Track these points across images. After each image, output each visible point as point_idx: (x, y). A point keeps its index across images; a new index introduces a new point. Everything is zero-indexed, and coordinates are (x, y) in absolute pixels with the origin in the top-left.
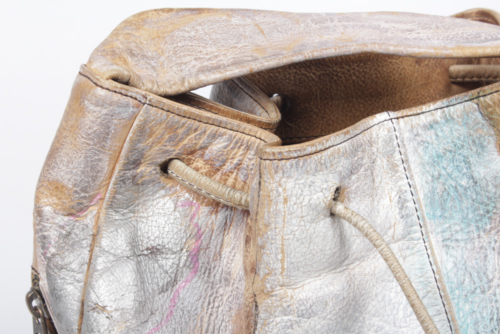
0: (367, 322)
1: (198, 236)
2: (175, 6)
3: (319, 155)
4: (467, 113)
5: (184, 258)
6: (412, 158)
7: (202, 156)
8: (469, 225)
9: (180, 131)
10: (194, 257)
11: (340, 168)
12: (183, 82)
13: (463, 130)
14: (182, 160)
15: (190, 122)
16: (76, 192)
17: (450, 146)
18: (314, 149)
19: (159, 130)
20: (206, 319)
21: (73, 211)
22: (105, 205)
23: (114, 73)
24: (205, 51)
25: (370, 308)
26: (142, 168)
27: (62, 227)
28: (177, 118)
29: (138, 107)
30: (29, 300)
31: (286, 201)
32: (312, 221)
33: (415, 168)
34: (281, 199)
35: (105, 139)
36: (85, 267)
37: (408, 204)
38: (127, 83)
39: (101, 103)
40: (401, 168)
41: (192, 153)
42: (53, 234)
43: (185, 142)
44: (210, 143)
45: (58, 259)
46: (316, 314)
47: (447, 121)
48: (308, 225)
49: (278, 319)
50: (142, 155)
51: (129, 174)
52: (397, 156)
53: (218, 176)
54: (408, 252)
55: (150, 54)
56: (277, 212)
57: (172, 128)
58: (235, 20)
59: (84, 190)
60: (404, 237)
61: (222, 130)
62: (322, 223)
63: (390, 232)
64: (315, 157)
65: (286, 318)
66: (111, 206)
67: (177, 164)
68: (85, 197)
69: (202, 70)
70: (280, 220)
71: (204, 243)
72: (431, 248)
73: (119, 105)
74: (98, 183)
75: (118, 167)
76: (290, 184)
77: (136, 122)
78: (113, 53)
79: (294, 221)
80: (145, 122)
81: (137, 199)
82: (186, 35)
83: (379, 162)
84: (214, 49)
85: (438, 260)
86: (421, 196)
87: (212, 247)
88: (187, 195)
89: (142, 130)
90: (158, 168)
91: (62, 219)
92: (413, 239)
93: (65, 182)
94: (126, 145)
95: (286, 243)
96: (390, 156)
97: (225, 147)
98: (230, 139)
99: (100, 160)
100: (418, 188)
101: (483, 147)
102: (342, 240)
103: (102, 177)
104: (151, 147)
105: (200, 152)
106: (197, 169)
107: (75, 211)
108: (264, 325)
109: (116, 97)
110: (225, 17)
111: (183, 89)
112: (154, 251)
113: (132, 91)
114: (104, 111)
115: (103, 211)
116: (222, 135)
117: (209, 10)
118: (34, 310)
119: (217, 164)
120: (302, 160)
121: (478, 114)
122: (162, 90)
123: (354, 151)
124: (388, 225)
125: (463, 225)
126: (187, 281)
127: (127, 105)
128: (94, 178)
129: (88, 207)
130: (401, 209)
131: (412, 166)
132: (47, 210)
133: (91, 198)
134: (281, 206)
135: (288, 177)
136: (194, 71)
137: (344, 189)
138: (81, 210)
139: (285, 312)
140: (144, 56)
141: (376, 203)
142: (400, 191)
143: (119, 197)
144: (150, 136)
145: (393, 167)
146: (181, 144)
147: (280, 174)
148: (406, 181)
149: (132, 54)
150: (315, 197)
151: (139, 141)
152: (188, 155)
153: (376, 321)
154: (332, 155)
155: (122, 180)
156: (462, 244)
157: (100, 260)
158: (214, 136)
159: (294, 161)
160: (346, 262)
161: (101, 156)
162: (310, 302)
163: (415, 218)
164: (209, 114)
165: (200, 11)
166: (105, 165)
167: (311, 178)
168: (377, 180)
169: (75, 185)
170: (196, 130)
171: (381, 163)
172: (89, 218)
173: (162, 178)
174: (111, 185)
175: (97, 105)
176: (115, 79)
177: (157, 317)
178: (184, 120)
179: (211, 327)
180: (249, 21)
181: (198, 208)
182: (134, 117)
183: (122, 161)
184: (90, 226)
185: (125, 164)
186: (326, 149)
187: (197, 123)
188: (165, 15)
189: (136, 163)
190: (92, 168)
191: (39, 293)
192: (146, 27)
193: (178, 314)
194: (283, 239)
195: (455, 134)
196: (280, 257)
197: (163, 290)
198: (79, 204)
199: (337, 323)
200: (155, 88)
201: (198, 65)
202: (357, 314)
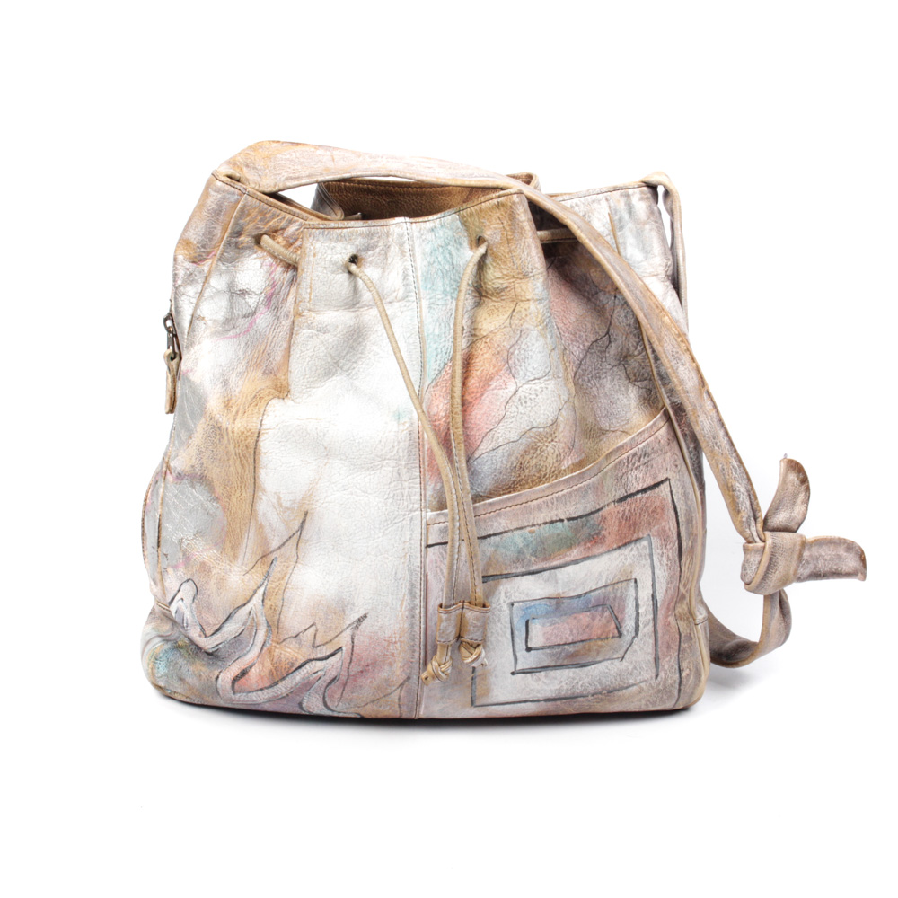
0: (368, 348)
1: (274, 285)
2: (282, 140)
3: (340, 230)
4: (453, 221)
5: (262, 299)
6: (417, 249)
7: (282, 234)
8: (447, 295)
9: (268, 215)
10: (269, 298)
11: (357, 243)
12: (275, 186)
13: (450, 233)
14: (269, 236)
15: (274, 210)
16: (198, 247)
17: (443, 244)
18: (336, 226)
19: (254, 213)
20: (270, 339)
21: (196, 260)
22: (216, 258)
23: (229, 173)
24: (293, 168)
25: (371, 338)
26: (242, 238)
27: (188, 269)
28: (266, 206)
29: (241, 195)
30: (165, 320)
31: (314, 255)
32: (333, 272)
33: (419, 256)
34: (312, 254)
35: (219, 214)
36: (198, 295)
37: (409, 278)
38: (238, 181)
39: (218, 190)
40: (408, 254)
41: (276, 231)
42: (181, 273)
43: (271, 223)
44: (288, 226)
45: (182, 289)
46: (329, 332)
47: (442, 226)
48: (329, 274)
49: (304, 331)
50: (242, 229)
51: (234, 240)
52: (407, 246)
53: (291, 249)
54: (405, 308)
55: (259, 167)
56: (309, 262)
57: (263, 213)
58: (320, 152)
59: (203, 246)
60: (403, 299)
61: (296, 218)
62: (341, 275)
63: (395, 294)
64: (337, 230)
65: (309, 331)
66: (220, 260)
67: (265, 238)
68: (204, 252)
69: (287, 179)
70: (310, 267)
71: (277, 291)
72: (421, 307)
73: (229, 192)
74: (213, 243)
75: (227, 235)
76: (318, 245)
77: (239, 206)
78: (235, 164)
79: (319, 269)
80: (245, 206)
81: (237, 258)
82: (284, 157)
83: (392, 248)
84: (299, 167)
85: (424, 315)
86: (420, 274)
87: (282, 293)
88: (270, 259)
89: (242, 211)
90: (253, 240)
91: (188, 265)
92: (409, 301)
93: (192, 240)
94: (232, 220)
95: (313, 282)
96: (401, 245)
97: (297, 230)
98: (301, 225)
99: (215, 228)
100: (418, 268)
101: (460, 244)
102: (355, 290)
103: (216, 240)
104: (248, 224)
105: (281, 232)
106: (278, 243)
107: (197, 260)
108: (296, 334)
109: (227, 187)
110: (313, 149)
111: (274, 190)
112: (243, 293)
113: (238, 185)
114: (220, 196)
115: (215, 262)
116: (295, 221)
117: (304, 144)
118: (168, 329)
119: (291, 241)
120: (326, 231)
121: (458, 222)
122: (262, 189)
123: (371, 235)
124: (393, 289)
125: (443, 295)
126: (262, 313)
127: (234, 194)
128: (211, 240)
129: (206, 259)
130: (404, 280)
131: (417, 254)
132: (180, 258)
133: (208, 253)
134: (311, 258)
135: (318, 240)
136: (283, 178)
137: (362, 259)
138: (201, 261)
139: (309, 327)
140: (254, 168)
141: (386, 274)
142: (405, 268)
143: (226, 254)
144: (248, 216)
145: (403, 253)
146: (269, 225)
147: (312, 237)
148: (410, 263)
149: (247, 166)
150: (335, 257)
151: (241, 219)
152: (274, 232)
153: (374, 348)
154: (350, 232)
155: (229, 244)
156: (440, 307)
157: (207, 291)
158: (290, 222)
159: (321, 231)
160: (358, 306)
161: (216, 226)
162: (326, 323)
163: (412, 287)
164: (287, 206)
165: (298, 144)
166: (218, 232)
167: (333, 244)
168: (390, 260)
169: (198, 243)
170: (278, 216)
171: (394, 249)
172: (205, 267)
173: (256, 247)
174: (221, 246)
175: (215, 191)
176: (230, 177)
177: (238, 331)
178: (270, 208)
179: (273, 344)
180: (328, 153)
181: (276, 268)
182: (237, 202)
183: (229, 230)
184: (205, 271)
185: (231, 233)
186: (346, 228)
187: (279, 211)
188: (275, 145)
189: (239, 234)
190: (210, 233)
191: (171, 315)
192: (260, 150)
193: (252, 333)
194: (311, 280)
195: (446, 235)
196: (309, 291)
197: (245, 316)
198: (200, 255)
199: (344, 341)
200: (257, 187)
201: (286, 175)
202: (360, 340)
